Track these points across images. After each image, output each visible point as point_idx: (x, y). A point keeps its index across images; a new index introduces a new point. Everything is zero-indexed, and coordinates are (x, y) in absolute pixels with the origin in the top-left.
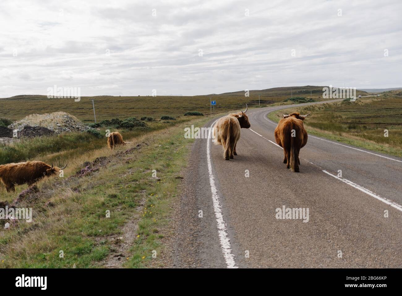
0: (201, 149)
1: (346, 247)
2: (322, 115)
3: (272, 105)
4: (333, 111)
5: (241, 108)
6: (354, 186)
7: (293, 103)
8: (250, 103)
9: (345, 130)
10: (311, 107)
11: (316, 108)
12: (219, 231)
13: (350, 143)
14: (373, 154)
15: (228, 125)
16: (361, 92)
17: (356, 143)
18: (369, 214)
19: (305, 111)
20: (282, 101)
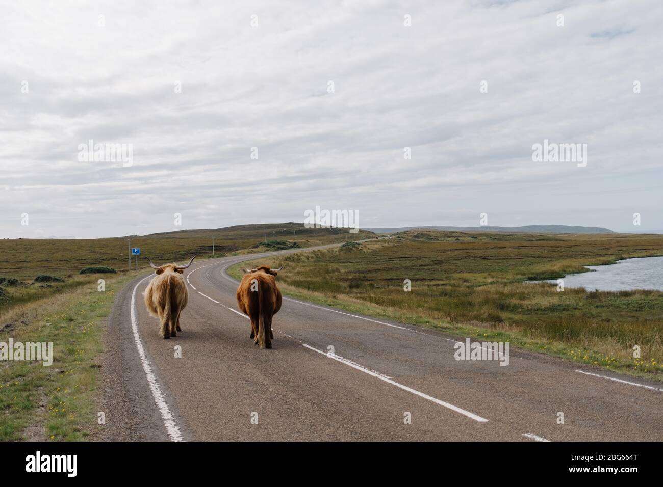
0: (122, 325)
1: (318, 421)
2: (311, 268)
3: (234, 253)
4: (328, 262)
5: (183, 258)
6: (340, 360)
7: (268, 250)
8: (197, 250)
9: (345, 290)
10: (296, 257)
11: (302, 257)
12: (165, 422)
13: (345, 309)
14: (371, 320)
15: (166, 285)
16: (367, 233)
17: (352, 308)
18: (351, 388)
19: (287, 262)
20: (251, 247)
